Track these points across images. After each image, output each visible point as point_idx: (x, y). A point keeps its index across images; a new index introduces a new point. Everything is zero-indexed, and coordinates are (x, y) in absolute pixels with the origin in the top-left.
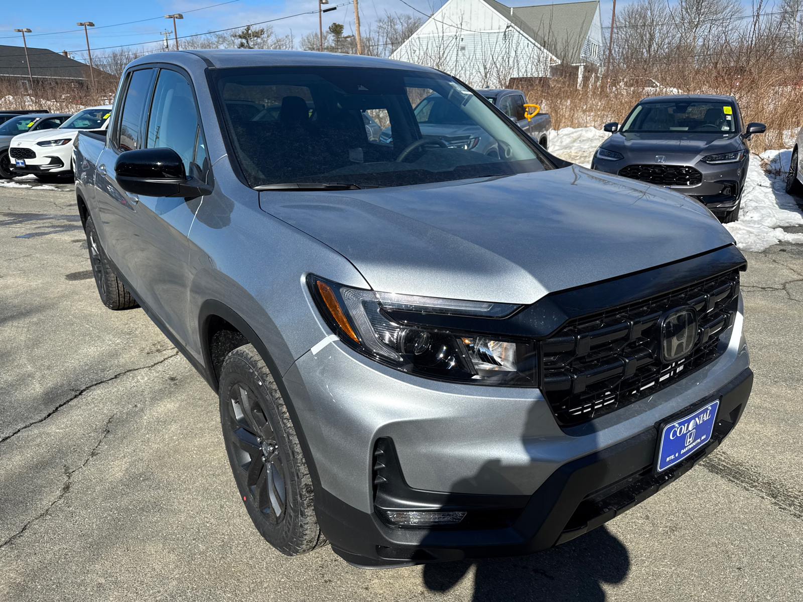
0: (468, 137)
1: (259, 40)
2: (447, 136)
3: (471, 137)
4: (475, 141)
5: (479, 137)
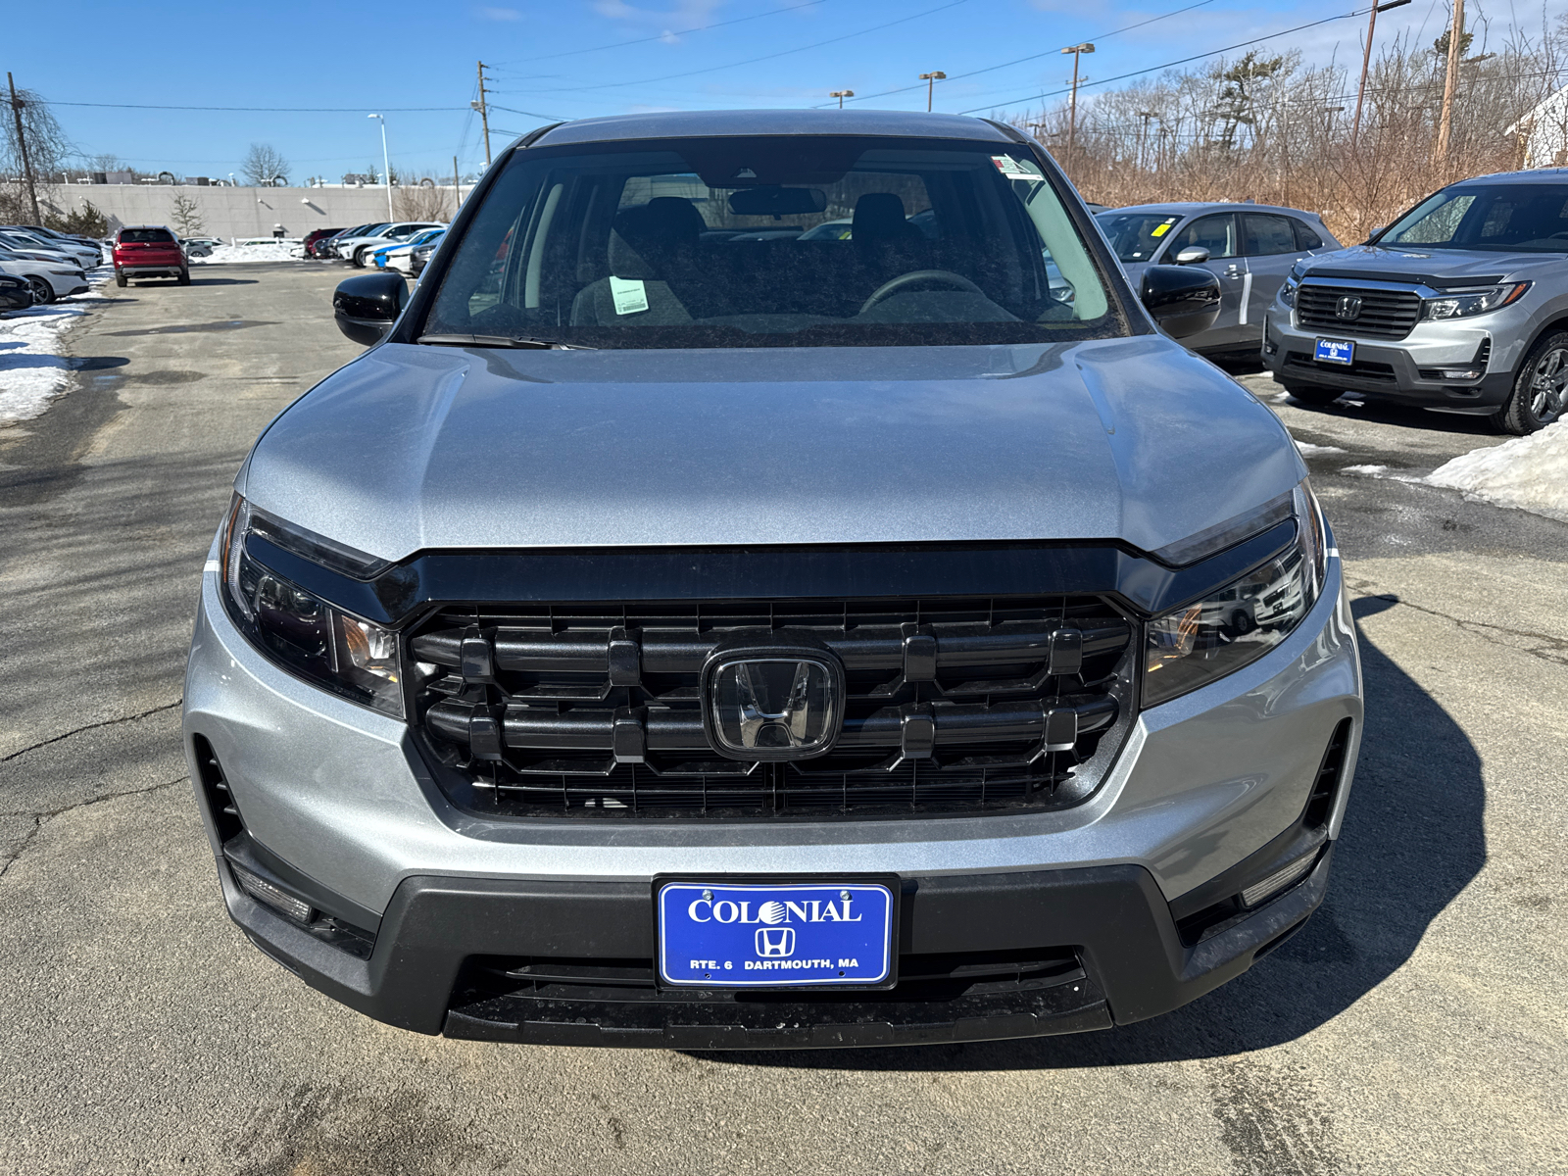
0: (1495, 280)
1: (1267, 82)
2: (1435, 275)
3: (1503, 281)
4: (1514, 289)
5: (1531, 282)
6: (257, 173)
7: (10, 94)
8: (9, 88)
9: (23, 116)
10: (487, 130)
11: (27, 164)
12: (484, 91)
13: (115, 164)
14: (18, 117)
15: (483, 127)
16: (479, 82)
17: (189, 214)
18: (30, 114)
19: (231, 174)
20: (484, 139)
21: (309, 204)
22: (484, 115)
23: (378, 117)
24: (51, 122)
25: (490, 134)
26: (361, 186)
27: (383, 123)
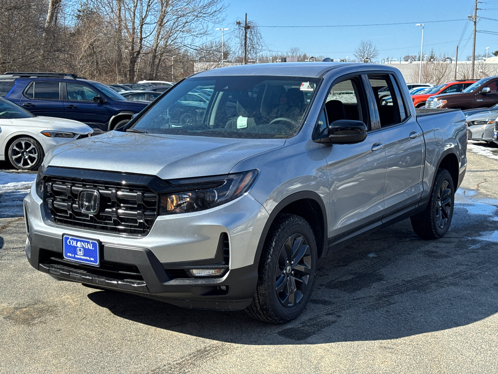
6: (361, 56)
7: (244, 23)
8: (245, 20)
9: (248, 33)
10: (476, 30)
11: (246, 54)
12: (477, 9)
13: (298, 52)
14: (246, 33)
15: (474, 30)
16: (475, 4)
18: (251, 32)
19: (347, 57)
20: (473, 36)
22: (475, 22)
23: (421, 25)
24: (259, 35)
25: (477, 33)
26: (411, 62)
27: (423, 28)
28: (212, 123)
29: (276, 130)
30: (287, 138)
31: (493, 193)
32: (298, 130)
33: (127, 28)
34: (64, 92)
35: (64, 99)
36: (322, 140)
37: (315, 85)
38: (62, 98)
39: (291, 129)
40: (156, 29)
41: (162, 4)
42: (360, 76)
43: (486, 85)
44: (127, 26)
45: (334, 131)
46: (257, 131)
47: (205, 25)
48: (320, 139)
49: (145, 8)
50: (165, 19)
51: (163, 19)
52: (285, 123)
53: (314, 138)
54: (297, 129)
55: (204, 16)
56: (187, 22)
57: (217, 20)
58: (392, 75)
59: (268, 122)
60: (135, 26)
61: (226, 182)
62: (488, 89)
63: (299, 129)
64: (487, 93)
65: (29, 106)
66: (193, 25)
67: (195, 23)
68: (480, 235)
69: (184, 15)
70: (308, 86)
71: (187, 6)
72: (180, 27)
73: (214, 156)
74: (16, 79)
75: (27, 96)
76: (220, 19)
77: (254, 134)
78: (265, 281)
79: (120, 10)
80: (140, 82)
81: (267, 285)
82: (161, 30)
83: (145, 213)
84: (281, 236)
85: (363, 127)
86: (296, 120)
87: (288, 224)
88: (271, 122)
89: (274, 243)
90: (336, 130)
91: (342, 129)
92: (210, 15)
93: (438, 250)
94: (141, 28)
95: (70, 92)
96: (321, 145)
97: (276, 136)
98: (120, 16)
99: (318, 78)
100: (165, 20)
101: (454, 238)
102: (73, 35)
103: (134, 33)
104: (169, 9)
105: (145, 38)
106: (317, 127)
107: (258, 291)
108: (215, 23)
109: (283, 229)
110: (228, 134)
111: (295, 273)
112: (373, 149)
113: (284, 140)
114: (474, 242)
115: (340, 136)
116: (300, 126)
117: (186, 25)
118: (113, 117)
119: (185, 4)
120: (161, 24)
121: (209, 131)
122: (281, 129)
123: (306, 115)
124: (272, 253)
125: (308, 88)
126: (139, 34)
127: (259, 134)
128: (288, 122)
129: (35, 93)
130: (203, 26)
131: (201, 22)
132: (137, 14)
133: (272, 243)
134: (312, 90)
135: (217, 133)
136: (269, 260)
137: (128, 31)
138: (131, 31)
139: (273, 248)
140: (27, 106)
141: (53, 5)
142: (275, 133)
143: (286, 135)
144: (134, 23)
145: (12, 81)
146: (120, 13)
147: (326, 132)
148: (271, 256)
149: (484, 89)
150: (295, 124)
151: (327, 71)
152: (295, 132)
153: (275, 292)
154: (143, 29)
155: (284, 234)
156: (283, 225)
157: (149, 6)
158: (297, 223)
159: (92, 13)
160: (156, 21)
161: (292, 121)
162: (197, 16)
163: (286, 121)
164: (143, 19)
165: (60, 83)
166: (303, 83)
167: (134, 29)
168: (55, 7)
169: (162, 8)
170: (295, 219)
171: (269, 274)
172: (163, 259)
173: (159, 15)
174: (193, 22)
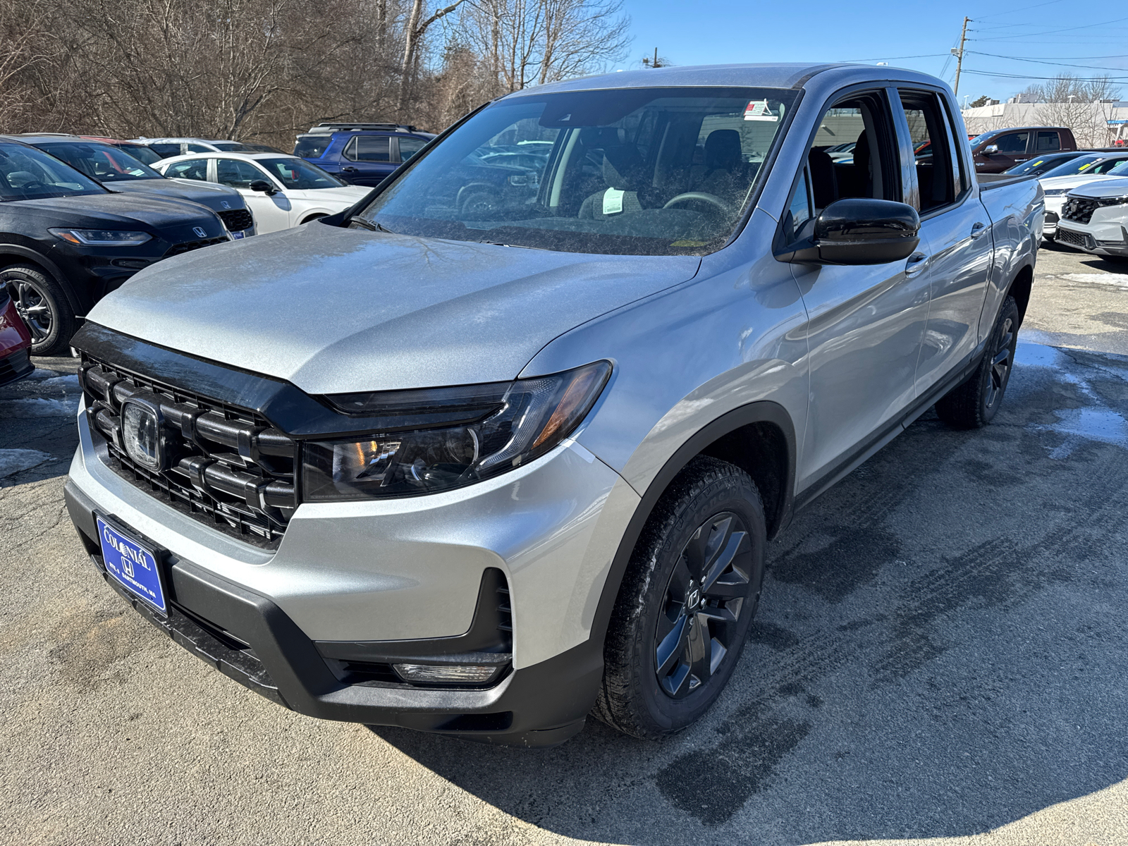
7: (653, 61)
8: (654, 57)
10: (960, 70)
12: (964, 40)
16: (962, 33)
17: (746, 136)
21: (825, 128)
22: (960, 58)
28: (554, 202)
29: (676, 228)
30: (706, 250)
31: (1040, 320)
32: (736, 229)
33: (504, 70)
34: (395, 151)
35: (395, 161)
36: (799, 254)
37: (782, 108)
38: (394, 159)
39: (716, 227)
40: (541, 71)
41: (549, 37)
42: (883, 90)
43: (991, 142)
44: (504, 67)
45: (830, 230)
46: (627, 229)
47: (602, 64)
48: (792, 253)
49: (528, 43)
50: (551, 57)
51: (550, 56)
52: (702, 207)
53: (776, 251)
54: (732, 225)
55: (602, 51)
56: (580, 61)
57: (618, 57)
58: (942, 96)
59: (658, 205)
60: (515, 67)
61: (507, 406)
62: (994, 148)
63: (738, 224)
64: (992, 153)
65: (351, 171)
66: (588, 65)
67: (590, 62)
68: (1058, 420)
69: (576, 52)
70: (766, 110)
71: (580, 40)
72: (571, 67)
73: (483, 315)
74: (334, 133)
75: (348, 157)
76: (622, 55)
77: (618, 237)
78: (625, 666)
79: (496, 46)
80: (520, 143)
81: (630, 675)
82: (546, 71)
83: (268, 489)
84: (675, 538)
85: (911, 218)
86: (731, 201)
87: (696, 497)
88: (666, 206)
89: (654, 560)
90: (835, 226)
91: (849, 226)
92: (610, 50)
93: (990, 460)
94: (523, 70)
95: (403, 153)
96: (794, 267)
97: (677, 244)
98: (496, 54)
99: (789, 91)
100: (552, 59)
101: (1010, 425)
102: (438, 80)
103: (513, 76)
104: (557, 44)
105: (527, 83)
106: (786, 219)
107: (605, 686)
108: (616, 61)
109: (681, 517)
110: (554, 236)
111: (708, 603)
112: (907, 271)
113: (696, 257)
114: (1055, 439)
115: (846, 243)
116: (743, 217)
117: (579, 64)
118: (463, 188)
119: (578, 37)
120: (547, 63)
121: (511, 229)
122: (689, 225)
123: (759, 186)
124: (648, 589)
125: (763, 115)
126: (520, 78)
127: (631, 238)
128: (711, 205)
129: (358, 154)
130: (600, 65)
131: (598, 60)
132: (518, 52)
133: (650, 560)
134: (775, 119)
135: (528, 232)
136: (638, 610)
137: (506, 74)
138: (510, 74)
139: (652, 575)
140: (348, 171)
141: (411, 40)
142: (673, 236)
143: (703, 241)
144: (513, 63)
145: (329, 135)
146: (496, 50)
147: (808, 232)
148: (645, 598)
149: (988, 148)
150: (729, 212)
151: (813, 75)
152: (728, 233)
153: (654, 678)
154: (524, 72)
155: (685, 529)
156: (683, 502)
157: (532, 40)
158: (721, 488)
159: (462, 50)
160: (541, 60)
161: (720, 202)
162: (593, 52)
163: (703, 202)
164: (525, 58)
165: (390, 139)
166: (752, 103)
167: (513, 70)
168: (413, 43)
169: (549, 42)
170: (717, 477)
171: (639, 646)
172: (319, 631)
173: (544, 51)
174: (587, 60)
